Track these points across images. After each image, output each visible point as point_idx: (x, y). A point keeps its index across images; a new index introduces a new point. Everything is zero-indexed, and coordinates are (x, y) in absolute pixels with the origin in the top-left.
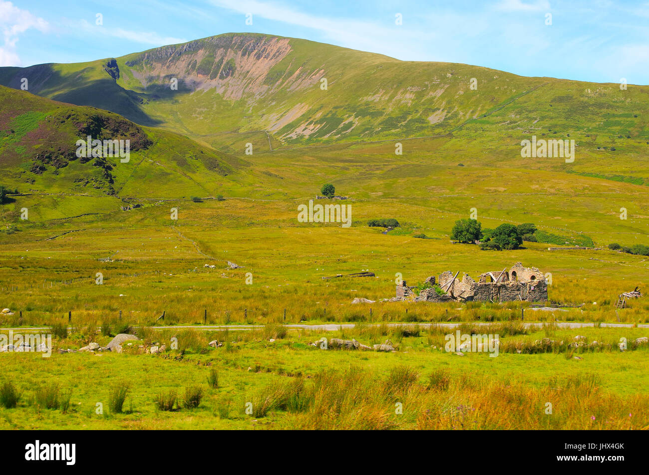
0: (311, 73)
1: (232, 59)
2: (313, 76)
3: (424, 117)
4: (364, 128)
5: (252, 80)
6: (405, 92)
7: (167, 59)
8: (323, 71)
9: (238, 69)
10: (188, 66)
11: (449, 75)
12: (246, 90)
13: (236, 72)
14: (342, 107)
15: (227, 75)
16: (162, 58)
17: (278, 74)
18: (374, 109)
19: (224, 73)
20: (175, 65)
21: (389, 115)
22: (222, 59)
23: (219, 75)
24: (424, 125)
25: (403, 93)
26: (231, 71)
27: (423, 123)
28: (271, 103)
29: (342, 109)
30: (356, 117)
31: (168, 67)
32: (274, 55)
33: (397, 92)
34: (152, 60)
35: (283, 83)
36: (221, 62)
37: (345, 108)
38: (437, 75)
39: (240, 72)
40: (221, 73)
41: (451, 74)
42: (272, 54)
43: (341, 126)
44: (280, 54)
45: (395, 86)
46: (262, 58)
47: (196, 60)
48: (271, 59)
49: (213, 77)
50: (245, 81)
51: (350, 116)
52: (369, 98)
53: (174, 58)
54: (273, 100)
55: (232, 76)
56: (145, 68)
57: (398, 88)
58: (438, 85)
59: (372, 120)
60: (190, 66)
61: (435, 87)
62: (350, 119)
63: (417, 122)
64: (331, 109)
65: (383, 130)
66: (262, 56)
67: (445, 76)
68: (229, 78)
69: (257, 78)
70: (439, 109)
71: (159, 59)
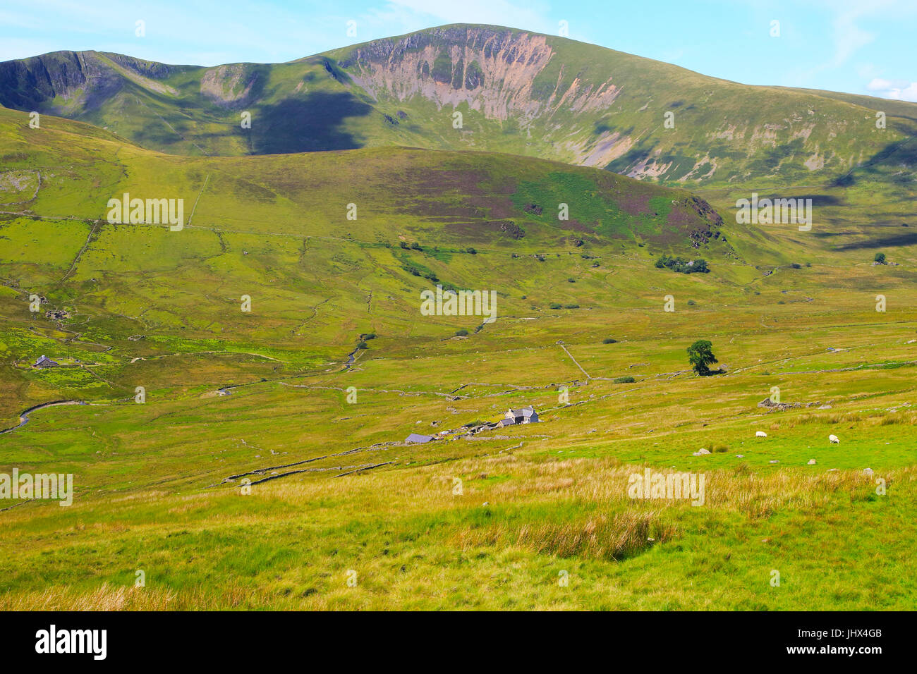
0: (596, 88)
1: (475, 62)
2: (601, 92)
3: (799, 163)
4: (728, 171)
5: (512, 94)
6: (762, 130)
7: (387, 58)
8: (613, 87)
9: (487, 75)
10: (418, 69)
11: (811, 112)
12: (511, 106)
13: (486, 80)
14: (686, 144)
15: (476, 84)
16: (380, 58)
17: (548, 87)
18: (731, 150)
19: (470, 80)
20: (400, 66)
21: (753, 157)
22: (461, 61)
23: (464, 83)
24: (803, 172)
25: (761, 131)
26: (479, 79)
27: (800, 169)
28: (554, 127)
29: (688, 146)
30: (712, 158)
31: (392, 70)
32: (531, 59)
33: (752, 129)
34: (368, 59)
35: (558, 99)
36: (461, 64)
37: (691, 146)
38: (796, 111)
39: (491, 81)
40: (467, 81)
41: (814, 111)
42: (527, 58)
43: (696, 167)
44: (539, 58)
45: (747, 122)
46: (515, 62)
47: (426, 62)
48: (529, 64)
49: (458, 86)
50: (503, 94)
51: (702, 156)
52: (720, 136)
53: (395, 58)
54: (555, 121)
55: (482, 84)
56: (363, 71)
57: (752, 124)
58: (801, 123)
59: (735, 163)
60: (421, 70)
61: (798, 126)
62: (706, 160)
63: (793, 167)
64: (672, 146)
65: (753, 175)
66: (514, 60)
67: (807, 112)
68: (479, 88)
69: (520, 90)
70: (814, 154)
71: (376, 58)
